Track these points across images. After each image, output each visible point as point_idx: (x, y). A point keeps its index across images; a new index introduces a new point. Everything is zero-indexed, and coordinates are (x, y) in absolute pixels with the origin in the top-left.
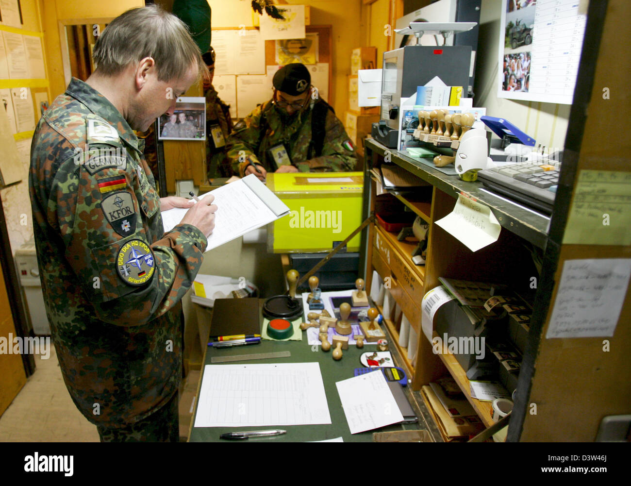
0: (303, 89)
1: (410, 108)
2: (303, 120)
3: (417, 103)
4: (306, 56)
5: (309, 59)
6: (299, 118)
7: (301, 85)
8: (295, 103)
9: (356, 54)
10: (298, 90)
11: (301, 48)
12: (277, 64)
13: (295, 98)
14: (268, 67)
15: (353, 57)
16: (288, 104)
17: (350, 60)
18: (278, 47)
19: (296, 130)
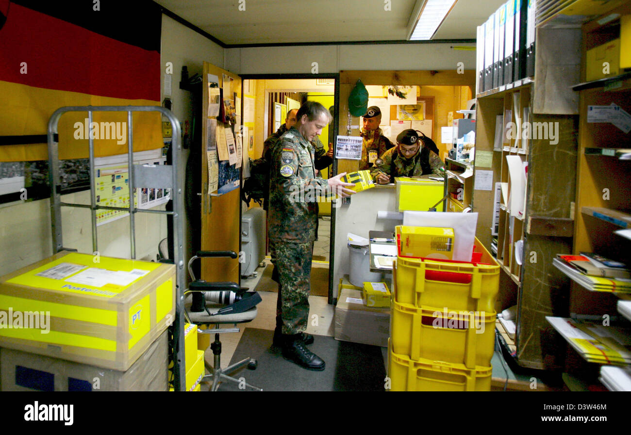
0: (415, 141)
1: (461, 143)
2: (416, 161)
3: (464, 141)
4: (416, 115)
5: (419, 117)
6: (414, 162)
7: (413, 139)
8: (410, 150)
9: (451, 115)
10: (412, 142)
11: (413, 110)
12: (398, 119)
13: (410, 147)
14: (391, 121)
15: (449, 117)
16: (407, 151)
17: (447, 118)
18: (398, 109)
19: (412, 168)
